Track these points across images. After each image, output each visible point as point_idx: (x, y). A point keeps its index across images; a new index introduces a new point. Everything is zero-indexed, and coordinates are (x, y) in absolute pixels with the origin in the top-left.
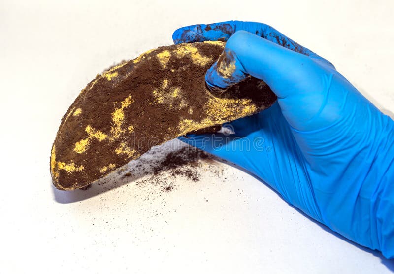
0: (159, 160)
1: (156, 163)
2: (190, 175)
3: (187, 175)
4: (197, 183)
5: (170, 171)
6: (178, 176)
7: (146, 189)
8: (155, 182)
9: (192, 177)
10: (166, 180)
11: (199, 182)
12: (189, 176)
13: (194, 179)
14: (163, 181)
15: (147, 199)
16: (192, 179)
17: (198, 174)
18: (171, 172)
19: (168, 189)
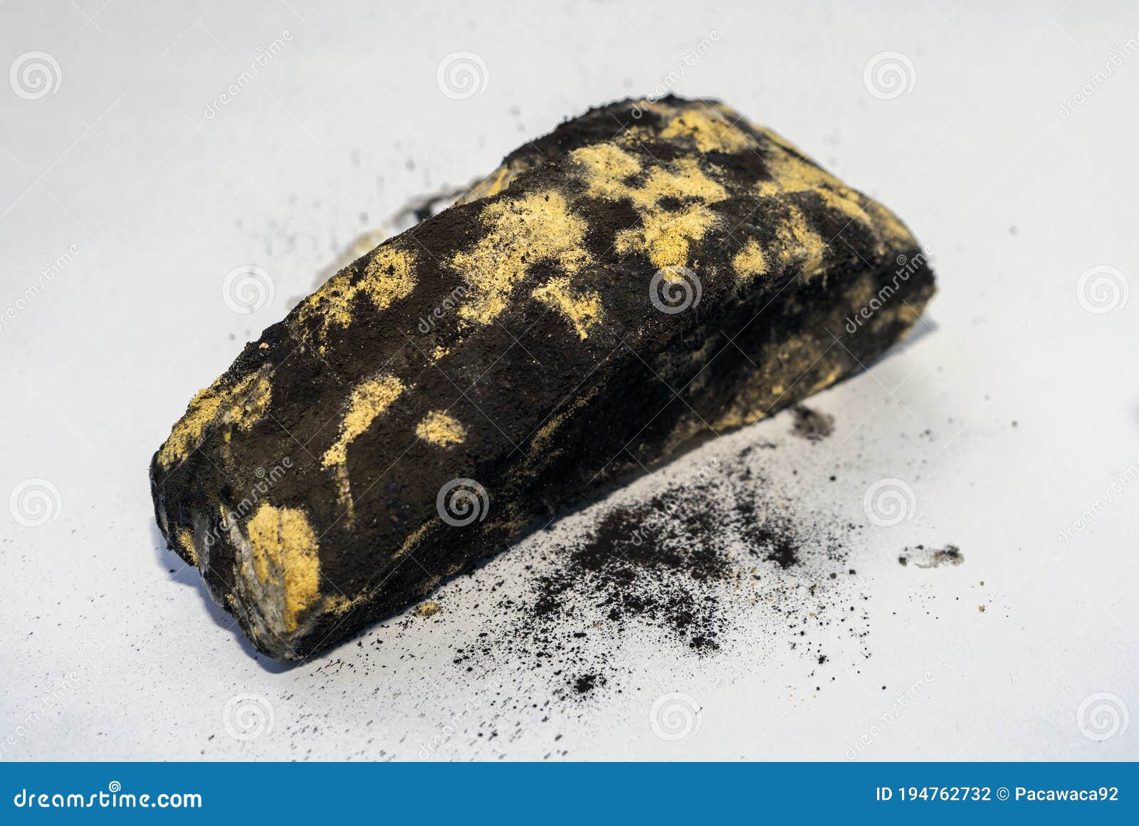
0: (567, 544)
1: (553, 557)
2: (684, 620)
3: (669, 620)
4: (711, 661)
5: (602, 596)
6: (634, 624)
7: (492, 683)
8: (533, 650)
9: (690, 628)
10: (581, 641)
11: (720, 657)
12: (680, 625)
13: (697, 642)
14: (569, 646)
15: (487, 732)
16: (689, 639)
17: (718, 614)
18: (609, 602)
19: (584, 685)
